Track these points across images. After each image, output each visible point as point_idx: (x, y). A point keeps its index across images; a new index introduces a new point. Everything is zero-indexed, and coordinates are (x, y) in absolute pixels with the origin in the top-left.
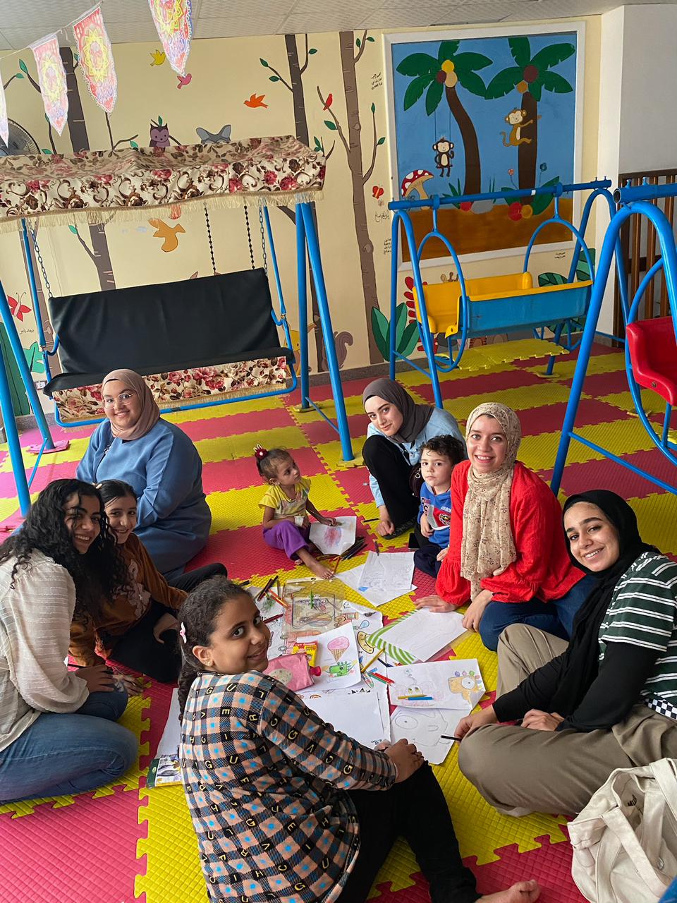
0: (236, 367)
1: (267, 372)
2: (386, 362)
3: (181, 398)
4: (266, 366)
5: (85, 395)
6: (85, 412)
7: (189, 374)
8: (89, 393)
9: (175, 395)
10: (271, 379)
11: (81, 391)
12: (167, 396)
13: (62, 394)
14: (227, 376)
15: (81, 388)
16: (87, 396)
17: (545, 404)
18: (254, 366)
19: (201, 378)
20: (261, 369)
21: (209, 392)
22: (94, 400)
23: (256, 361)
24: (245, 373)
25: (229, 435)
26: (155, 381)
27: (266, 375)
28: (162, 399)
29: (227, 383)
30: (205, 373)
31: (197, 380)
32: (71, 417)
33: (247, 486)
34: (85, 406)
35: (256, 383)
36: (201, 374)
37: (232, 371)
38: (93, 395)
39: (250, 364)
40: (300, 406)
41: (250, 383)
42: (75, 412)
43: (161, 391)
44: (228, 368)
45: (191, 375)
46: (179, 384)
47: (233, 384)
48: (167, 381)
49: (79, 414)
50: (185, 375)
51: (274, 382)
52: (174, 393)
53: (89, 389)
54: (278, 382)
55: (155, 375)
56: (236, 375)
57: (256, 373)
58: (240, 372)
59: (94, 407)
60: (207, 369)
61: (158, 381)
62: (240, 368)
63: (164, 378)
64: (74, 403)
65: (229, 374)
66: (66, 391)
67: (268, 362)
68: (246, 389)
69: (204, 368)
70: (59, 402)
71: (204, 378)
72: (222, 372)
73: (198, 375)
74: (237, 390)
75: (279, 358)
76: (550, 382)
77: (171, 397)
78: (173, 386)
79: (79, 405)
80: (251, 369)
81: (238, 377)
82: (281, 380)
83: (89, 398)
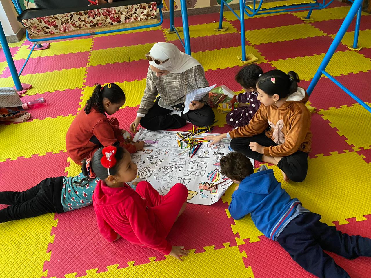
0: (127, 8)
1: (145, 12)
2: (218, 5)
3: (96, 26)
4: (145, 8)
5: (41, 23)
6: (42, 33)
7: (99, 11)
8: (43, 21)
9: (93, 24)
10: (148, 17)
11: (38, 19)
12: (88, 25)
13: (27, 21)
14: (122, 13)
15: (38, 18)
16: (42, 23)
17: (301, 37)
18: (138, 8)
19: (107, 14)
20: (142, 10)
21: (112, 24)
22: (47, 25)
23: (139, 5)
24: (133, 12)
25: (130, 45)
26: (80, 15)
27: (145, 14)
28: (85, 26)
29: (122, 18)
30: (109, 11)
31: (104, 16)
32: (35, 35)
33: (133, 80)
34: (42, 29)
35: (139, 19)
36: (107, 12)
37: (125, 11)
38: (45, 22)
39: (135, 6)
40: (169, 29)
41: (136, 19)
42: (37, 33)
43: (85, 22)
44: (122, 8)
45: (101, 13)
46: (94, 18)
47: (126, 19)
48: (87, 16)
49: (40, 34)
50: (98, 12)
51: (149, 18)
52: (92, 23)
53: (43, 19)
54: (152, 18)
55: (80, 12)
56: (127, 13)
57: (139, 13)
58: (130, 11)
59: (47, 30)
60: (110, 9)
61: (82, 16)
62: (129, 9)
63: (85, 14)
64: (36, 27)
65: (123, 13)
66: (30, 19)
67: (146, 5)
68: (133, 22)
69: (108, 8)
70: (27, 26)
71: (109, 15)
72: (119, 11)
73: (105, 12)
74: (128, 23)
75: (152, 3)
76: (305, 23)
77: (90, 25)
78: (91, 19)
79: (38, 28)
80: (136, 10)
81: (128, 14)
82: (153, 17)
83: (43, 24)
